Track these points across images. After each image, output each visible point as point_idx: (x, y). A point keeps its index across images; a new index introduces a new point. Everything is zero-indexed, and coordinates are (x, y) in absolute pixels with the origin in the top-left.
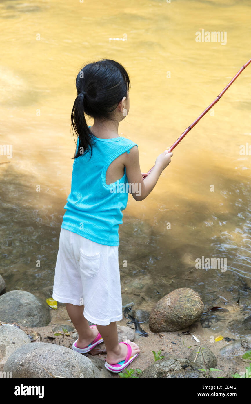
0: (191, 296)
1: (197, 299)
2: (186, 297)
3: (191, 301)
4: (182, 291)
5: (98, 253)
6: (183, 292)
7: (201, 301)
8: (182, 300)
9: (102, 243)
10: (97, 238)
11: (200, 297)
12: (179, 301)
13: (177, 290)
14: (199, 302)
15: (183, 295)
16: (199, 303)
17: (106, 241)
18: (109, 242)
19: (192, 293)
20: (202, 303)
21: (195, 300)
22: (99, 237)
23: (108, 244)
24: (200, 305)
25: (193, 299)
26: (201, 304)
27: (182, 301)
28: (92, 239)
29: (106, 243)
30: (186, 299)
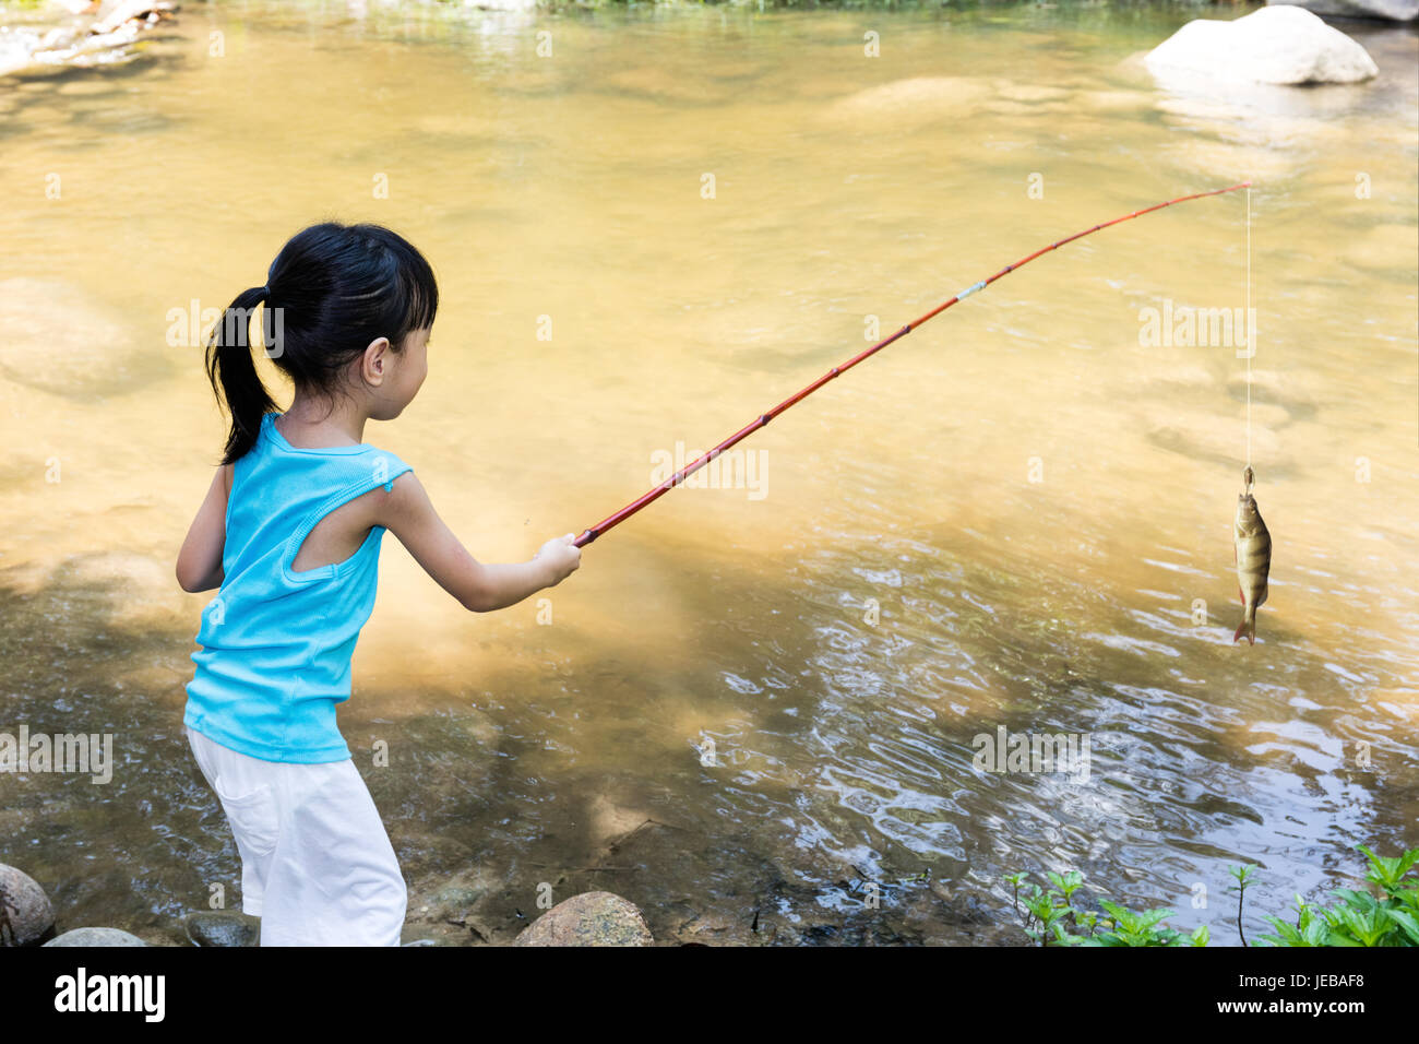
0: (615, 915)
1: (632, 924)
2: (598, 917)
3: (615, 929)
4: (587, 902)
5: (262, 787)
6: (591, 902)
7: (643, 926)
8: (587, 928)
9: (265, 754)
10: (249, 743)
11: (640, 917)
12: (578, 931)
13: (573, 899)
14: (638, 931)
15: (591, 914)
16: (639, 934)
17: (277, 749)
18: (287, 751)
19: (618, 906)
20: (647, 932)
21: (625, 924)
22: (252, 739)
23: (287, 758)
24: (643, 940)
25: (620, 921)
26: (646, 937)
27: (588, 931)
28: (234, 744)
29: (277, 755)
30: (600, 923)
